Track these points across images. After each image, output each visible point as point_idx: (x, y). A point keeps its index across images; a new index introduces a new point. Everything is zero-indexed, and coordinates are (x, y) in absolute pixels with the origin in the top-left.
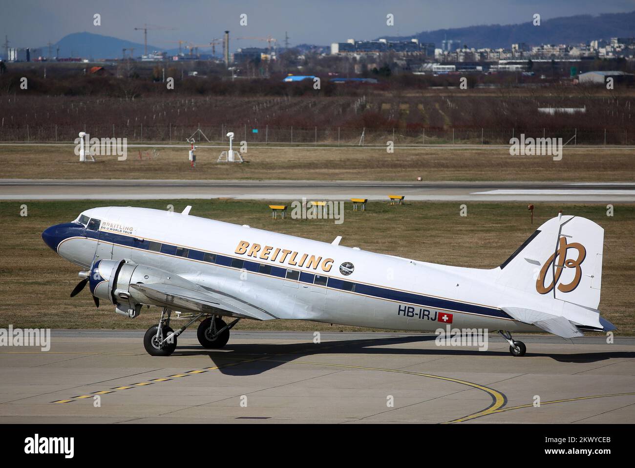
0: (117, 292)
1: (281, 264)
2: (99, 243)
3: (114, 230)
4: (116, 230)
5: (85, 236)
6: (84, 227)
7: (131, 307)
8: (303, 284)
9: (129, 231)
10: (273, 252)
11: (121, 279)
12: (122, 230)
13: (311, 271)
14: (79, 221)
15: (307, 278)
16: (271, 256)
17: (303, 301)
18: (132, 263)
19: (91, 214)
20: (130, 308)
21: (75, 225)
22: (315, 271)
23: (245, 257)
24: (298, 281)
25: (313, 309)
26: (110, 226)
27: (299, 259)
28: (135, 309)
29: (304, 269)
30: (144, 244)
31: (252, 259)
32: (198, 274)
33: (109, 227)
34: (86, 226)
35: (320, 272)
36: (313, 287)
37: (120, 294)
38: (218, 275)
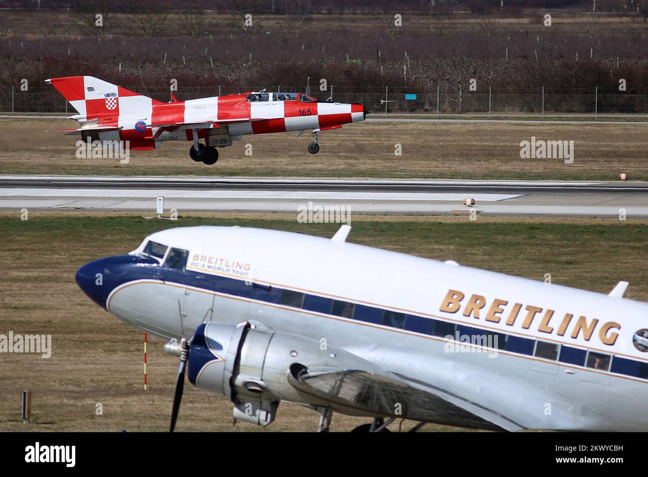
0: (240, 379)
1: (525, 331)
2: (188, 291)
3: (215, 268)
4: (219, 269)
5: (162, 279)
6: (158, 262)
7: (263, 407)
8: (567, 367)
9: (243, 270)
10: (508, 310)
11: (247, 356)
12: (230, 268)
13: (580, 343)
14: (145, 251)
15: (573, 356)
16: (505, 317)
17: (564, 396)
18: (263, 328)
19: (169, 238)
20: (261, 409)
21: (137, 260)
22: (587, 344)
23: (458, 319)
24: (557, 362)
25: (584, 411)
26: (207, 260)
27: (556, 322)
28: (269, 410)
29: (568, 341)
30: (272, 293)
31: (470, 322)
32: (371, 348)
33: (207, 264)
34: (162, 261)
35: (595, 344)
36: (583, 373)
37: (246, 384)
38: (409, 350)
